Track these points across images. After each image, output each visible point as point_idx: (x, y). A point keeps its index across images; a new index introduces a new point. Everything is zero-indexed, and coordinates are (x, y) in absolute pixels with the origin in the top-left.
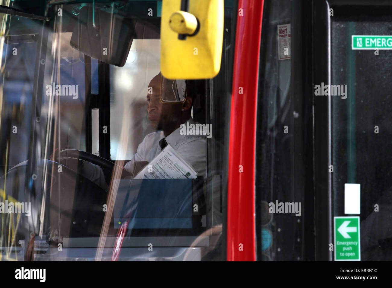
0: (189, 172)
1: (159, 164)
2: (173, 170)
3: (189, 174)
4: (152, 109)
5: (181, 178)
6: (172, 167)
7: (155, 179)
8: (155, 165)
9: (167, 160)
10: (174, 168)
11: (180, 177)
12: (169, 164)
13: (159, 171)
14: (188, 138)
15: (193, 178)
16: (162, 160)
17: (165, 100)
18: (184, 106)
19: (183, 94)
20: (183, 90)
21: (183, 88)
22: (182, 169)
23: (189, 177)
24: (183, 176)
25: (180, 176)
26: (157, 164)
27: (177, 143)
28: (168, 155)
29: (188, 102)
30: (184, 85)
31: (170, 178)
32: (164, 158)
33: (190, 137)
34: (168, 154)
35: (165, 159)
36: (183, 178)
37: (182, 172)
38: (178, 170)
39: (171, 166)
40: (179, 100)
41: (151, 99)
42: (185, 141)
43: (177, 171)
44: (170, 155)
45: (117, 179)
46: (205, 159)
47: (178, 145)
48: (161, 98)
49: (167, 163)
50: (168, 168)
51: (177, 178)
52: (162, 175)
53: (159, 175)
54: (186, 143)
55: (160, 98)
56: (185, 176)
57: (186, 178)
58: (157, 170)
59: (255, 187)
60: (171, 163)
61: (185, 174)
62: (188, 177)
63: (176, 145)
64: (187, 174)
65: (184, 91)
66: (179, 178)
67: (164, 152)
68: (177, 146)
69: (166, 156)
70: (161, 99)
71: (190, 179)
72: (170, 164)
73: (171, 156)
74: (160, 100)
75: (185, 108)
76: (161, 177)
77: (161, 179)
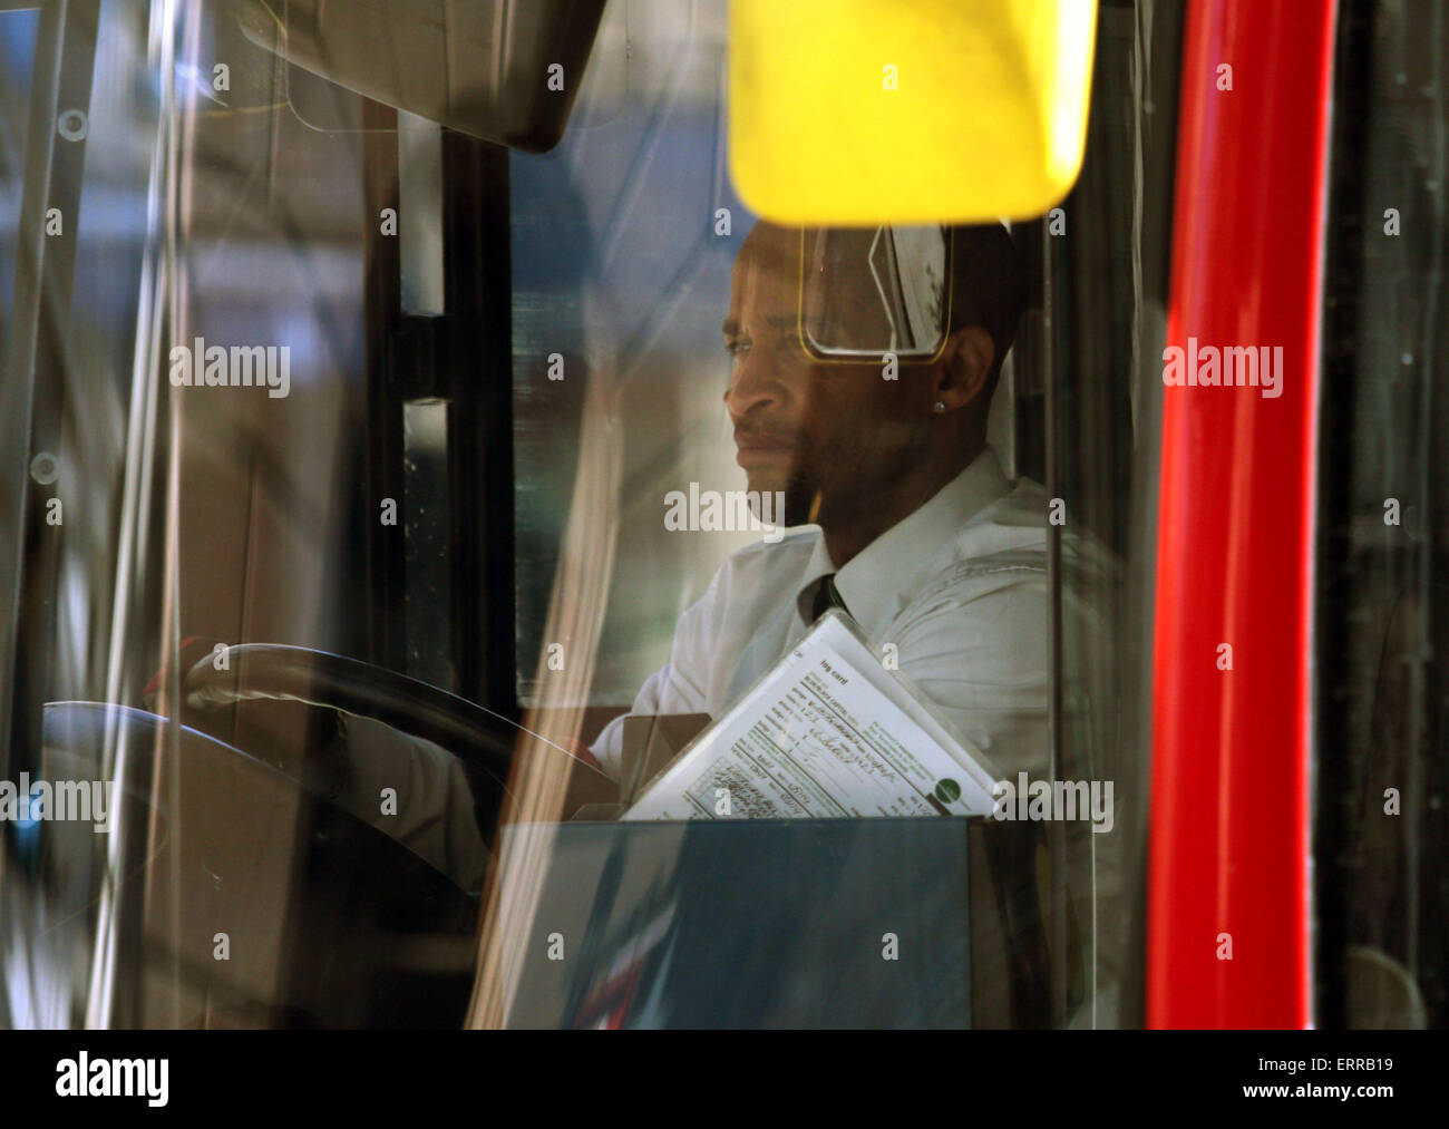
0: (953, 778)
1: (773, 728)
2: (855, 765)
3: (949, 788)
4: (755, 399)
5: (905, 812)
6: (852, 746)
7: (750, 822)
8: (746, 739)
9: (819, 704)
10: (862, 756)
11: (898, 805)
12: (831, 731)
13: (776, 770)
14: (969, 571)
15: (975, 811)
16: (789, 703)
17: (830, 345)
18: (945, 386)
19: (932, 298)
20: (927, 280)
21: (929, 270)
22: (911, 757)
23: (955, 808)
24: (913, 799)
25: (900, 800)
26: (760, 730)
27: (905, 602)
28: (828, 678)
29: (971, 360)
30: (935, 256)
31: (838, 814)
32: (803, 696)
33: (978, 566)
34: (828, 669)
35: (810, 697)
36: (919, 813)
37: (911, 775)
38: (887, 766)
39: (843, 739)
40: (912, 344)
41: (749, 342)
42: (946, 592)
43: (877, 772)
44: (838, 677)
45: (537, 823)
46: (1044, 703)
47: (907, 612)
48: (804, 333)
49: (823, 723)
50: (827, 753)
51: (879, 814)
52: (789, 796)
53: (773, 796)
54: (954, 605)
55: (801, 335)
56: (930, 798)
57: (935, 812)
58: (760, 766)
59: (1308, 864)
60: (841, 723)
61: (930, 787)
62: (946, 805)
63: (897, 616)
64: (938, 789)
65: (933, 287)
66: (892, 813)
67: (800, 655)
68: (900, 619)
69: (810, 683)
70: (806, 340)
71: (959, 818)
72: (839, 727)
73: (844, 682)
74: (799, 347)
75: (952, 395)
76: (784, 810)
77: (782, 821)
